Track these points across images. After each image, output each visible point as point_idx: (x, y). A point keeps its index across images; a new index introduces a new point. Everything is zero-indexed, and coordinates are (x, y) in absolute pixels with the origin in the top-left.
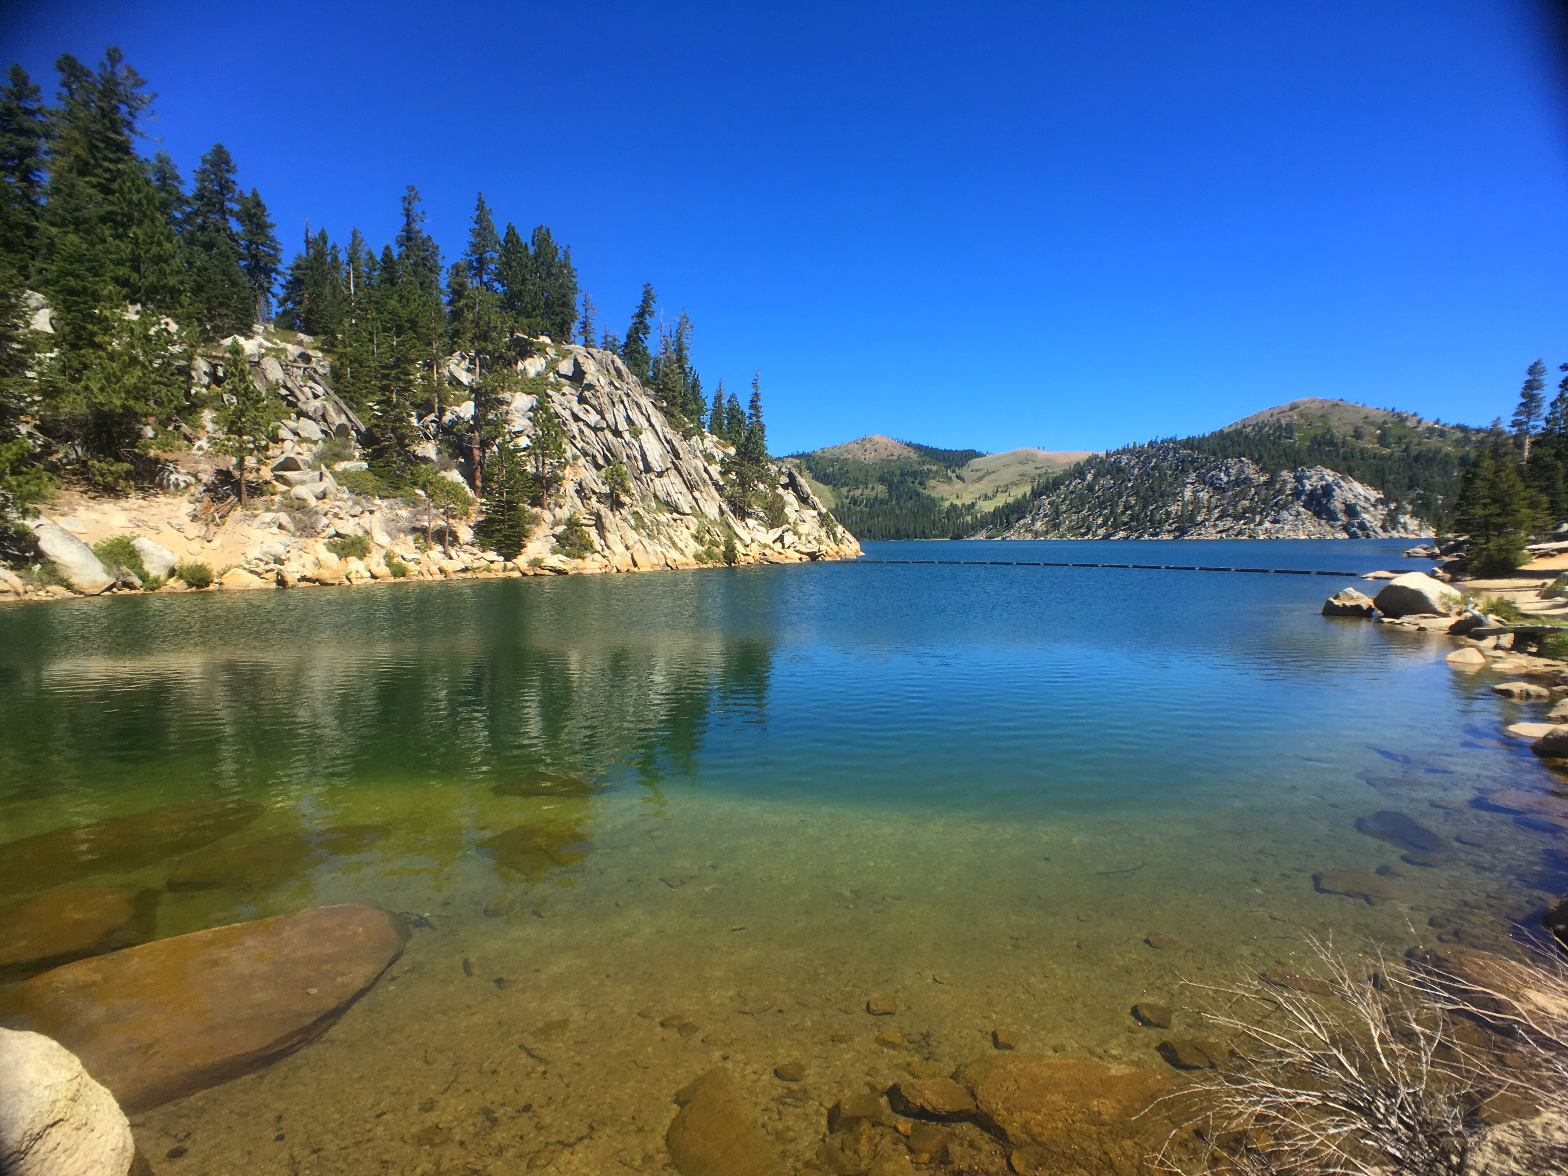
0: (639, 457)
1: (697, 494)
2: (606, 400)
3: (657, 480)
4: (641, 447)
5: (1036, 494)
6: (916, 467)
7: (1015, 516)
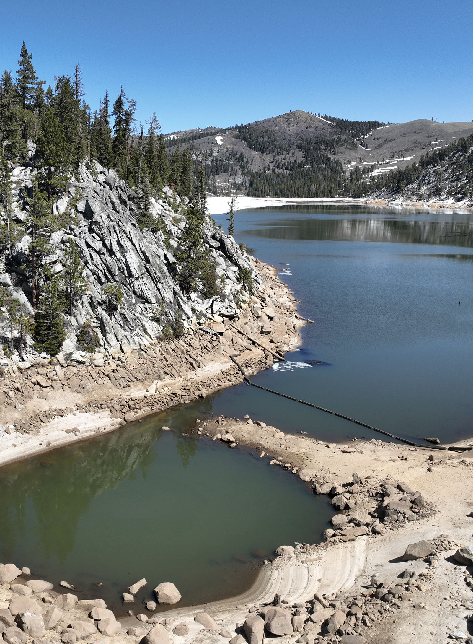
0: (125, 267)
1: (160, 286)
2: (105, 231)
3: (135, 282)
4: (126, 261)
5: (425, 163)
6: (329, 137)
7: (405, 182)
